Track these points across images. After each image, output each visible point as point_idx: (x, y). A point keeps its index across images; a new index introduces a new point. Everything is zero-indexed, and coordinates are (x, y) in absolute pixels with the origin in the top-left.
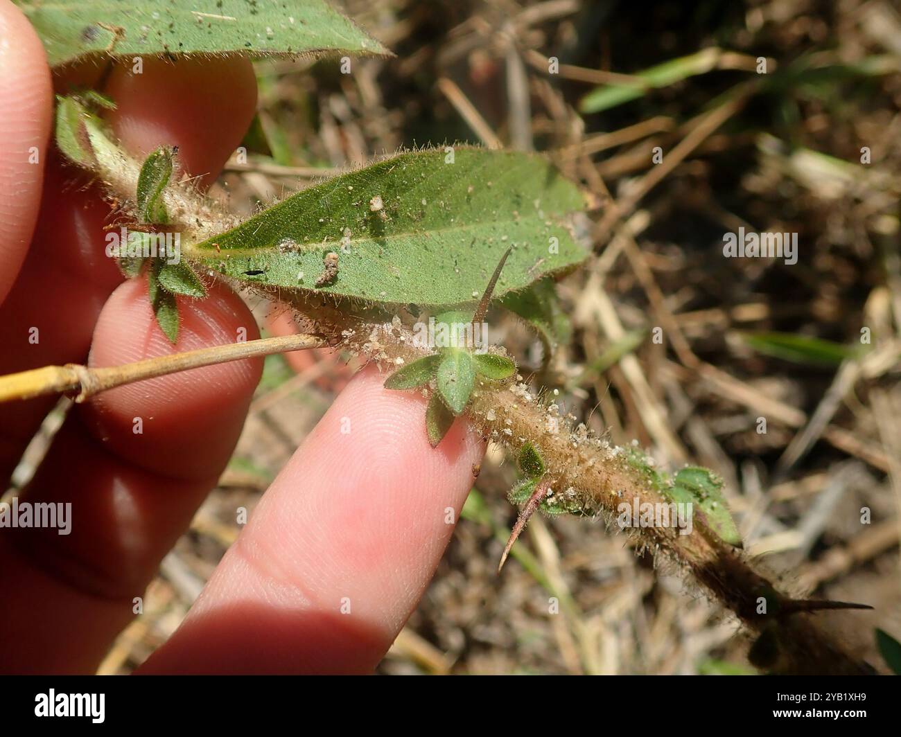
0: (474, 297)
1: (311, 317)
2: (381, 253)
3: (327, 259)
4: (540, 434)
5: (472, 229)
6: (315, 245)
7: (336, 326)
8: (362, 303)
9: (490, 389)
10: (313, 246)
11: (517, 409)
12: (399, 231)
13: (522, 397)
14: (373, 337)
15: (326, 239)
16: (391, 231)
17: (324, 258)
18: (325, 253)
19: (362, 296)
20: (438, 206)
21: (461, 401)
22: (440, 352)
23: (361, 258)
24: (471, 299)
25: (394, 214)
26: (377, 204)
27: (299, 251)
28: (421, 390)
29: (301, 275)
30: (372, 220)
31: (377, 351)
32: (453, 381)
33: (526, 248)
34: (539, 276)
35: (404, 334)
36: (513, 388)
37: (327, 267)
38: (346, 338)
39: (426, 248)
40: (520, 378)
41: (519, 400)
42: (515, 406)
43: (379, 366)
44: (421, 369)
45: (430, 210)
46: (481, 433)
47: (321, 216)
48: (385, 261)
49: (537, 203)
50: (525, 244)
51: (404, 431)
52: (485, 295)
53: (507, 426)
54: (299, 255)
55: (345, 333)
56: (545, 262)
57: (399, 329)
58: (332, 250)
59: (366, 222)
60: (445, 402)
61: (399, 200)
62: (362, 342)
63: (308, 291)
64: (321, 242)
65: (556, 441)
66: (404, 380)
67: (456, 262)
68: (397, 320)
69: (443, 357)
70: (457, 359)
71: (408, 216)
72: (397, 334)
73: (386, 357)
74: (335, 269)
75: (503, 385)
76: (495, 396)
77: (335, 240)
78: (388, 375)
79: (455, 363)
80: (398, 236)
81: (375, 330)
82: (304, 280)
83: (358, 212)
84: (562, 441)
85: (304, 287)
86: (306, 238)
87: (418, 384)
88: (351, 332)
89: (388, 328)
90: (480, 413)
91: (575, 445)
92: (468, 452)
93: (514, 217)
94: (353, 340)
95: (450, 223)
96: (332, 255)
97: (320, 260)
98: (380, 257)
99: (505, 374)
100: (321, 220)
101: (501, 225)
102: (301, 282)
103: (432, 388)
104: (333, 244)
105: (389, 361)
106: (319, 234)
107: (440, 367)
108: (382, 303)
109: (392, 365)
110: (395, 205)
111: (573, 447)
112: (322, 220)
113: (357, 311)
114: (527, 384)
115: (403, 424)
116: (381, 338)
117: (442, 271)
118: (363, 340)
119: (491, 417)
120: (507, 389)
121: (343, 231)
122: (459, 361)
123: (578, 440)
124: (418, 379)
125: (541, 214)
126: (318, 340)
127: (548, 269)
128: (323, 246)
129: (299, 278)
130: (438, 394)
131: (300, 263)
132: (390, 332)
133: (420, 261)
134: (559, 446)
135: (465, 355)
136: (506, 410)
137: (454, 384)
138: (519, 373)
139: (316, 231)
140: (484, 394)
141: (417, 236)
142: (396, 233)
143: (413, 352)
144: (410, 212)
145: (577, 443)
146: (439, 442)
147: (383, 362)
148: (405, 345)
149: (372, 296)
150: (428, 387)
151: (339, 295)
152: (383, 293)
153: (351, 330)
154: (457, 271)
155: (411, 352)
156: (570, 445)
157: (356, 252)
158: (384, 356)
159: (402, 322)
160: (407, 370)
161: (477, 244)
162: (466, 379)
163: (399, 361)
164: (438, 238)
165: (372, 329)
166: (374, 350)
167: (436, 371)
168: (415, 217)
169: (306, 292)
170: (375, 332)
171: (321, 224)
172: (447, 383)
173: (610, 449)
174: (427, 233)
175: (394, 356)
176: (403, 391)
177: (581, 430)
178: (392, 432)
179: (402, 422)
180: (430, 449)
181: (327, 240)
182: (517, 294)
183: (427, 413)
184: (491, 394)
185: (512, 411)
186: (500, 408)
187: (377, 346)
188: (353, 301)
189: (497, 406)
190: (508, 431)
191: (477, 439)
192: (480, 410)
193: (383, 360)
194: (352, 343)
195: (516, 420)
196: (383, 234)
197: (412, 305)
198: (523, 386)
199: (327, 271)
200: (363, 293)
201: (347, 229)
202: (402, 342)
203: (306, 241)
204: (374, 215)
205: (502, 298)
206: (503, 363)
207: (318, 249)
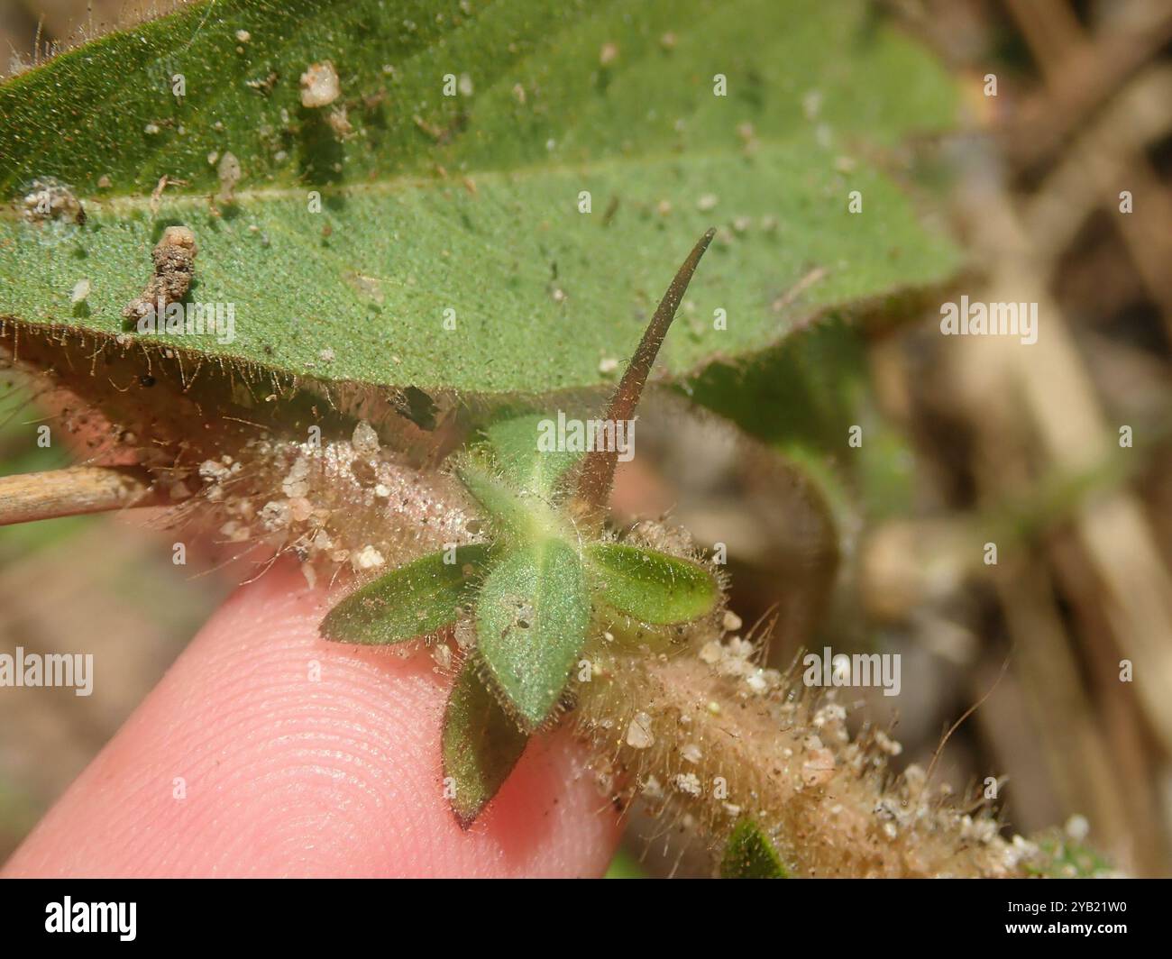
0: (604, 375)
1: (112, 417)
2: (328, 231)
3: (161, 244)
4: (786, 794)
5: (610, 170)
6: (130, 202)
7: (184, 445)
8: (263, 379)
9: (636, 652)
10: (123, 204)
11: (718, 715)
12: (389, 171)
13: (738, 678)
14: (293, 485)
15: (162, 184)
16: (365, 166)
17: (155, 241)
18: (161, 226)
19: (263, 359)
20: (509, 100)
21: (544, 687)
22: (491, 538)
23: (267, 246)
24: (592, 381)
25: (375, 118)
26: (321, 87)
27: (81, 218)
28: (432, 649)
29: (81, 291)
30: (307, 134)
31: (305, 527)
32: (523, 625)
33: (771, 236)
34: (804, 318)
35: (387, 478)
36: (711, 651)
37: (160, 270)
38: (215, 482)
39: (466, 222)
40: (733, 622)
41: (727, 687)
42: (714, 706)
43: (309, 572)
44: (433, 584)
45: (484, 110)
46: (609, 785)
47: (150, 112)
48: (340, 260)
49: (813, 103)
50: (767, 221)
51: (376, 774)
52: (629, 370)
53: (686, 767)
54: (82, 230)
55: (209, 468)
56: (827, 277)
57: (373, 464)
58: (182, 218)
59: (287, 138)
60: (496, 688)
61: (389, 77)
62: (262, 496)
63: (101, 337)
64: (148, 192)
65: (834, 817)
66: (380, 616)
67: (554, 268)
68: (367, 436)
69: (497, 551)
70: (540, 562)
71: (418, 128)
72: (366, 475)
73: (329, 545)
74: (184, 275)
75: (681, 642)
76: (655, 673)
77: (192, 189)
78: (333, 601)
79: (532, 571)
80: (383, 186)
81: (300, 462)
82: (93, 305)
83: (265, 107)
84: (852, 816)
85: (93, 326)
86: (104, 181)
87: (421, 628)
88: (229, 467)
89: (340, 458)
90: (608, 724)
91: (890, 830)
92: (567, 841)
93: (740, 142)
94: (236, 489)
95: (543, 153)
96: (175, 233)
97: (145, 247)
98: (325, 245)
99: (688, 609)
100: (153, 129)
101: (696, 162)
102: (82, 310)
103: (462, 644)
104: (184, 201)
105: (339, 557)
106: (145, 168)
107: (487, 583)
108: (325, 381)
109: (347, 570)
110: (377, 92)
111: (883, 836)
112: (155, 129)
113: (247, 402)
114: (752, 640)
115: (375, 752)
116: (319, 486)
117: (511, 294)
118: (265, 491)
119: (638, 736)
120: (692, 653)
121: (218, 162)
122: (546, 567)
123: (901, 814)
124: (422, 616)
125: (824, 136)
126: (130, 487)
127: (834, 300)
128: (155, 204)
129: (77, 297)
130: (477, 663)
131: (81, 254)
132: (344, 472)
133: (445, 260)
134: (844, 832)
135: (565, 549)
136: (685, 718)
137: (526, 633)
138: (731, 606)
139: (133, 158)
140: (618, 666)
141: (441, 188)
142: (378, 177)
143: (412, 534)
144: (423, 113)
145: (897, 824)
146: (482, 808)
147: (322, 559)
148: (388, 513)
149: (293, 361)
150: (451, 640)
151: (193, 353)
152: (328, 353)
153: (228, 460)
154: (558, 295)
155: (406, 533)
156: (876, 831)
157: (253, 227)
158: (324, 542)
159: (381, 442)
160: (391, 588)
161: (624, 217)
162: (561, 622)
163: (369, 558)
164: (504, 194)
165: (291, 459)
166: (295, 523)
167: (473, 593)
168: (436, 131)
169: (93, 339)
170: (300, 470)
171: (152, 140)
172: (505, 633)
173: (999, 843)
174: (472, 180)
175: (352, 545)
176: (377, 650)
177: (913, 787)
178: (338, 775)
179: (371, 746)
180: (453, 830)
181: (168, 188)
182: (737, 371)
183: (447, 719)
184: (641, 667)
185: (704, 718)
186: (667, 711)
187: (305, 509)
188: (237, 373)
189: (659, 703)
190: (689, 783)
191: (597, 801)
192: (607, 715)
193: (322, 554)
194: (231, 500)
195: (714, 752)
196: (338, 178)
197: (414, 394)
198: (743, 647)
199: (161, 280)
200: (268, 351)
201: (230, 158)
202: (381, 502)
203: (103, 191)
204: (313, 118)
205: (690, 379)
206: (679, 577)
207: (138, 215)
